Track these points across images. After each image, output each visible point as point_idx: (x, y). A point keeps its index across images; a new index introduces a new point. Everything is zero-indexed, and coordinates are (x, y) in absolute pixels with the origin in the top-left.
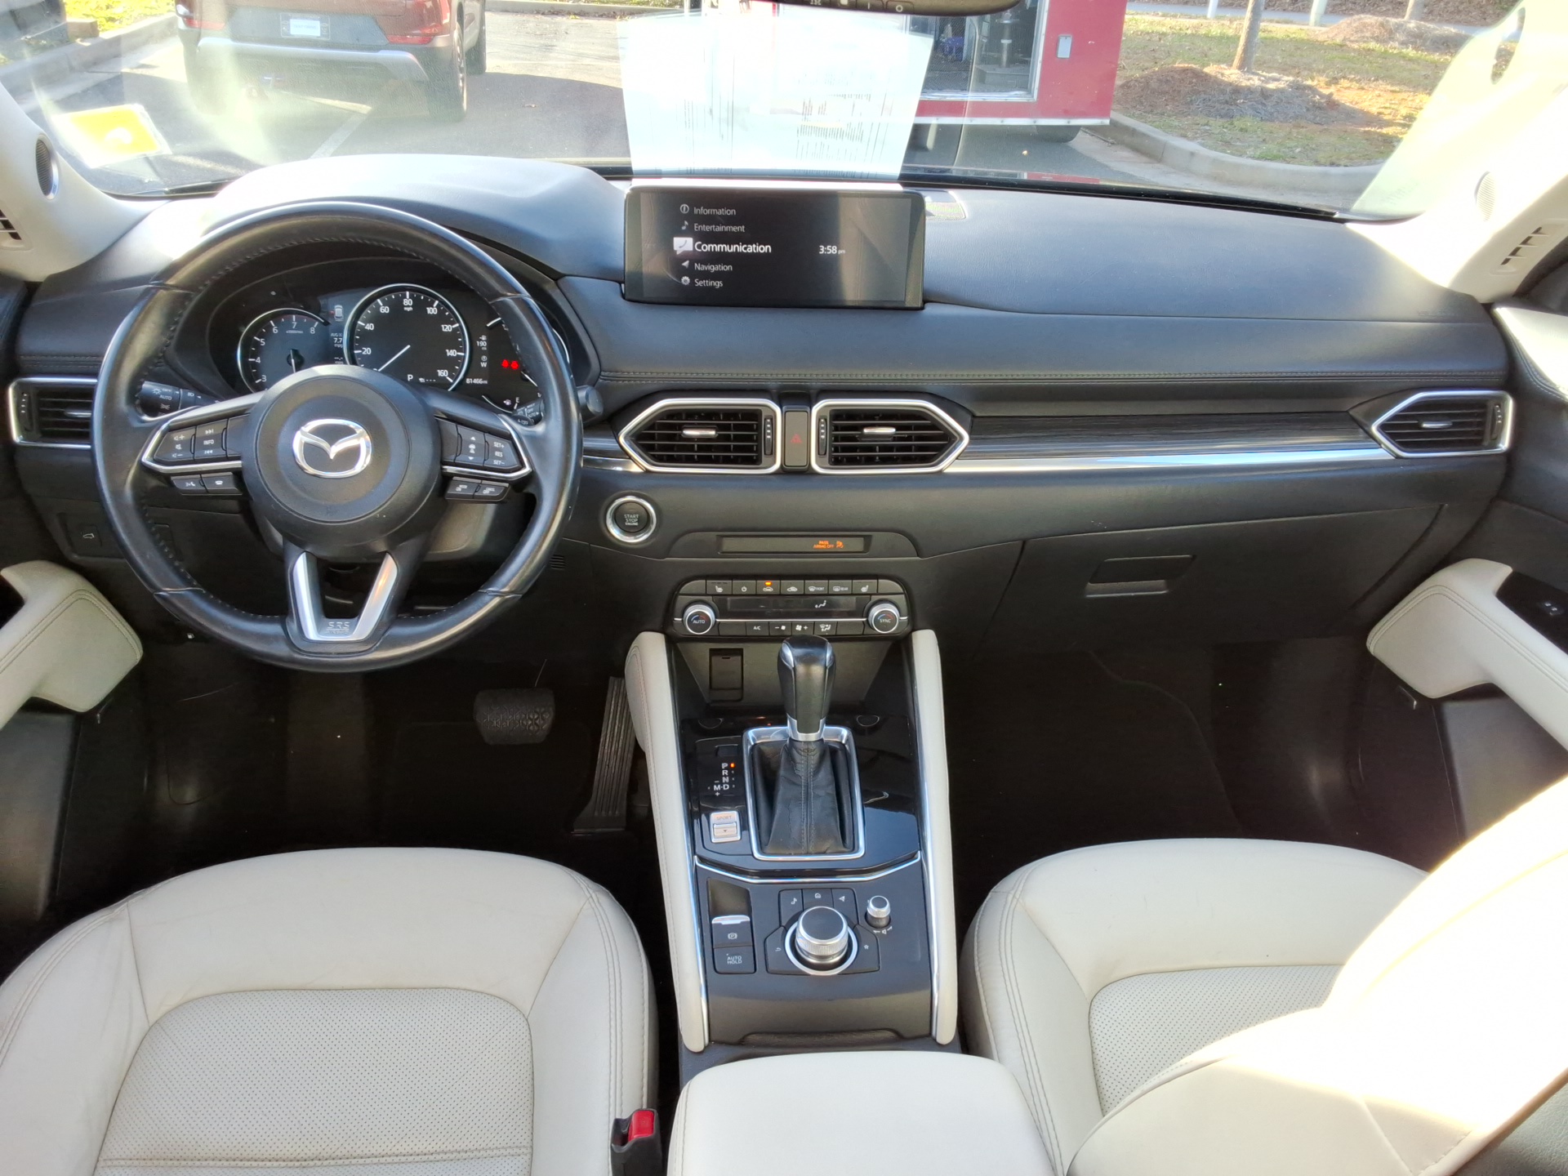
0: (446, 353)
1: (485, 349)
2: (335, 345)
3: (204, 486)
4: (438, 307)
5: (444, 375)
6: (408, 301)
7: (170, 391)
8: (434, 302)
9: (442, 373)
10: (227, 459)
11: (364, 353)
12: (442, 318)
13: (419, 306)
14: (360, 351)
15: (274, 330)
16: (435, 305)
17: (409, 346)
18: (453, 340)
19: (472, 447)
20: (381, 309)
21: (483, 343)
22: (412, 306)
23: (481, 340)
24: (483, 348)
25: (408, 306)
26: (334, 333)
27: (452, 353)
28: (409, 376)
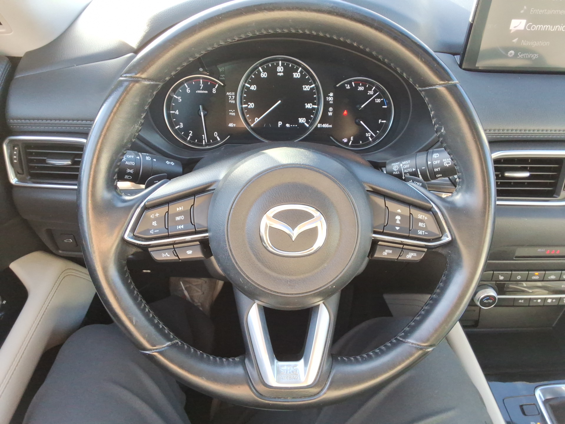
0: (305, 106)
1: (332, 102)
2: (230, 101)
3: (177, 256)
4: (301, 72)
5: (303, 121)
6: (280, 69)
7: (132, 157)
8: (298, 69)
9: (302, 120)
10: (196, 233)
11: (249, 107)
12: (303, 81)
13: (288, 71)
14: (246, 105)
15: (187, 90)
16: (299, 71)
17: (280, 102)
18: (309, 97)
19: (398, 218)
20: (261, 75)
21: (330, 99)
22: (283, 72)
23: (329, 96)
24: (330, 102)
25: (280, 72)
26: (229, 92)
27: (309, 106)
28: (279, 122)
